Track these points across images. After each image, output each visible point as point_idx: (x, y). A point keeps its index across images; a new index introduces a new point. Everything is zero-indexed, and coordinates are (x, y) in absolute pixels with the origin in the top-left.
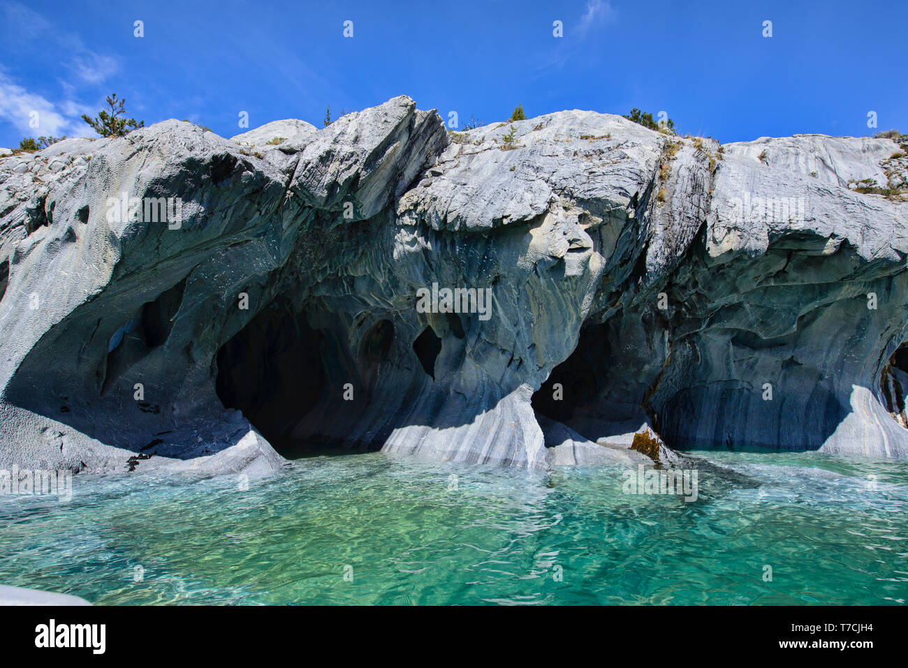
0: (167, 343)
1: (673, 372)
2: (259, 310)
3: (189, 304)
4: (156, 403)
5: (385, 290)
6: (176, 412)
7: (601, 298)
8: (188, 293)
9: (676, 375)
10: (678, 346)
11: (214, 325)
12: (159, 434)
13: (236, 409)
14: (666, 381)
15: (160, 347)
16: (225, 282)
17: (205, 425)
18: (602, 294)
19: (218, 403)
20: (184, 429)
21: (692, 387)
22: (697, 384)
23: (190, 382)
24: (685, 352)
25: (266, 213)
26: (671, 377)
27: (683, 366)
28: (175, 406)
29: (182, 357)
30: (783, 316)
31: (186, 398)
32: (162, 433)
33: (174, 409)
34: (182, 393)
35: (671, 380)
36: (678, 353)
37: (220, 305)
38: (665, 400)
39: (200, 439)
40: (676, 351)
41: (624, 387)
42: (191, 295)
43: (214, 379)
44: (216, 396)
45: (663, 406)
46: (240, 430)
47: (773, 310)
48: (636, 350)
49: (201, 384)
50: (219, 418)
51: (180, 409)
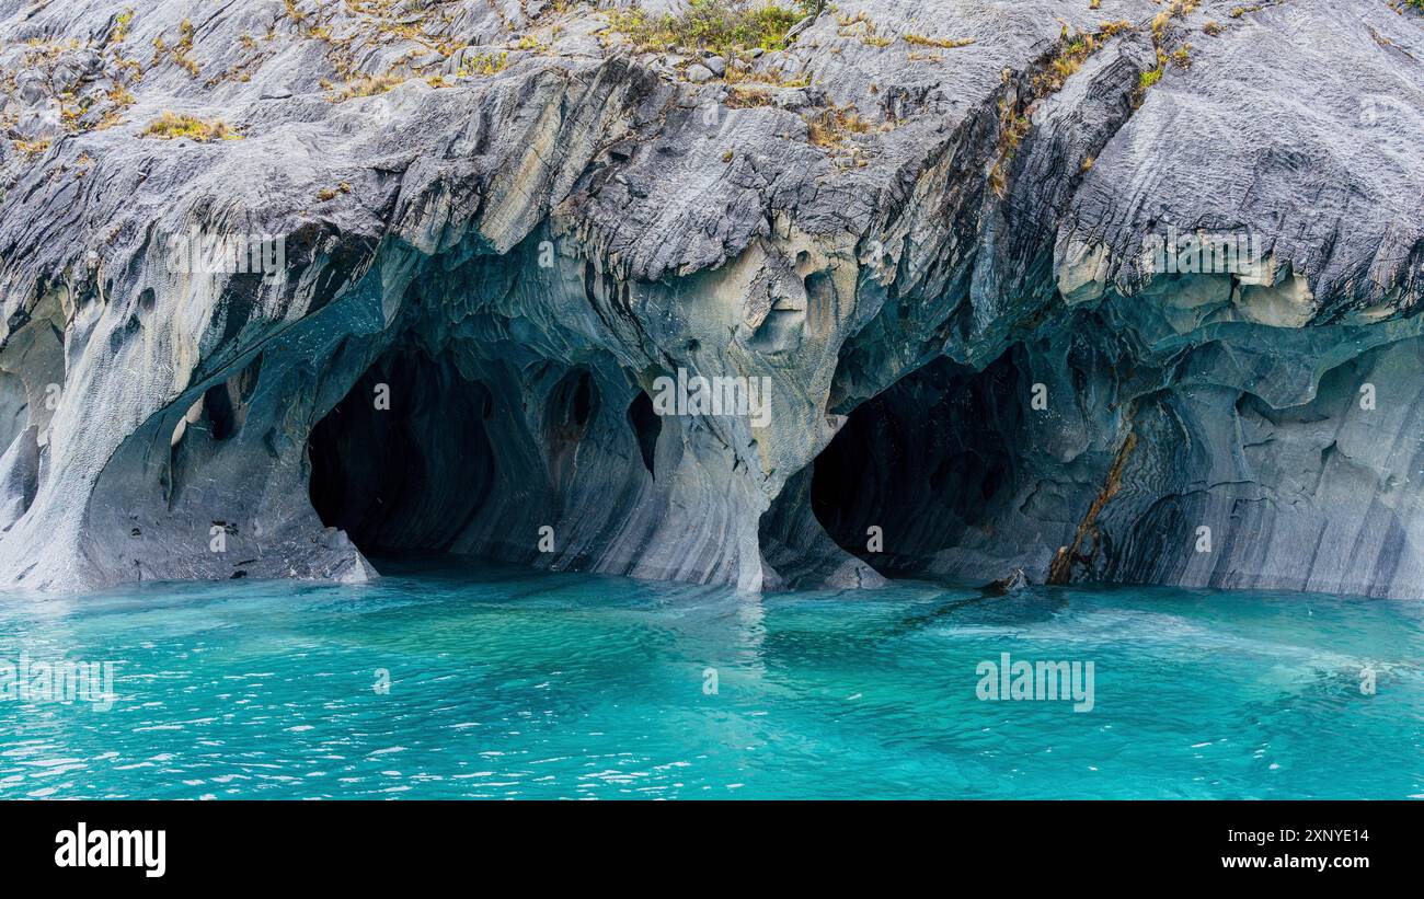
0: (241, 434)
1: (1144, 463)
2: (368, 364)
3: (268, 381)
4: (234, 521)
5: (553, 340)
6: (259, 532)
7: (906, 352)
8: (266, 366)
9: (1151, 469)
10: (1145, 413)
11: (301, 398)
12: (241, 564)
13: (339, 530)
14: (1133, 478)
15: (233, 440)
16: (313, 345)
17: (299, 551)
18: (907, 344)
19: (314, 518)
20: (271, 557)
21: (1184, 492)
22: (1193, 488)
23: (274, 487)
24: (1159, 426)
25: (358, 277)
26: (1140, 473)
27: (1162, 450)
28: (256, 523)
29: (261, 450)
30: (1289, 370)
31: (270, 510)
32: (245, 562)
33: (255, 528)
34: (265, 503)
35: (1143, 479)
36: (1146, 427)
37: (308, 371)
38: (1132, 517)
39: (293, 572)
40: (1141, 423)
41: (1055, 490)
42: (270, 368)
43: (307, 480)
44: (311, 506)
45: (1127, 530)
46: (343, 561)
47: (1269, 359)
48: (1059, 420)
49: (288, 491)
50: (317, 542)
51: (264, 527)
